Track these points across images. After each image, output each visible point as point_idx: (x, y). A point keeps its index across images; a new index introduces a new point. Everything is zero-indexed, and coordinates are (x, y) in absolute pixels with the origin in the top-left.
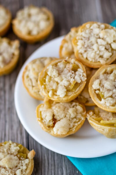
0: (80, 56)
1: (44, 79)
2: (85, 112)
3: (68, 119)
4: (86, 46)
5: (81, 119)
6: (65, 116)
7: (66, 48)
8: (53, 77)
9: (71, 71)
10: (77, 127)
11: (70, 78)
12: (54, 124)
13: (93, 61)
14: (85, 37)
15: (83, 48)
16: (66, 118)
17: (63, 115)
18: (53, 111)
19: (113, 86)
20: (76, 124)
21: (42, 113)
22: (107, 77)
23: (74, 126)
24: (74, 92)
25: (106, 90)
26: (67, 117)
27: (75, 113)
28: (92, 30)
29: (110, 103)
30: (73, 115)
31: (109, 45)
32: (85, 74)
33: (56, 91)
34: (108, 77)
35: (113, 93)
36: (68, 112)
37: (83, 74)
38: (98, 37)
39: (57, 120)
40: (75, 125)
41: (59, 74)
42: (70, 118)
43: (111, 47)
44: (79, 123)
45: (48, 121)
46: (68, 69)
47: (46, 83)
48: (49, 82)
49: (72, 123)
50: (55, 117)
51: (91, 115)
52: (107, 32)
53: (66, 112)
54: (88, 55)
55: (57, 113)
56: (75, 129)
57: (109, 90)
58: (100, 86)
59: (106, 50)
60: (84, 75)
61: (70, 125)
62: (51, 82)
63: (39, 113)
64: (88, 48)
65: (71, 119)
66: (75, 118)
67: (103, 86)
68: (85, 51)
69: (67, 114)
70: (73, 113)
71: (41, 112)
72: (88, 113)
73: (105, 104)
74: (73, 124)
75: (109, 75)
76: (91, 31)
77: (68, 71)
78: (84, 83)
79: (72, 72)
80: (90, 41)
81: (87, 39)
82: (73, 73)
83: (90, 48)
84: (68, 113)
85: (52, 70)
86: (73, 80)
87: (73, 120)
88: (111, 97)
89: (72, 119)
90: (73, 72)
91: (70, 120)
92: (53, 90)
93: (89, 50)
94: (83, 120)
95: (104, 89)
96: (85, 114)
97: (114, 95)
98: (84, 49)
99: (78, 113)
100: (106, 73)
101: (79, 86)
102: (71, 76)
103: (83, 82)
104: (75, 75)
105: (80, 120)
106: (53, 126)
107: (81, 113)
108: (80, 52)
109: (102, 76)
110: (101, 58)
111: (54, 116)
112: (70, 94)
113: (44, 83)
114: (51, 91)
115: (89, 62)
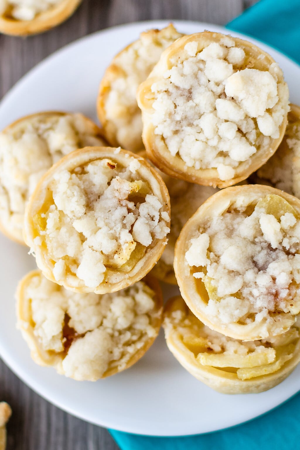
0: (159, 144)
1: (43, 215)
2: (160, 313)
3: (109, 334)
4: (178, 118)
5: (146, 334)
6: (101, 324)
7: (121, 94)
8: (70, 215)
9: (124, 203)
10: (132, 358)
11: (119, 225)
12: (67, 345)
13: (198, 166)
14: (177, 88)
15: (168, 121)
16: (101, 328)
17: (93, 322)
18: (66, 302)
19: (248, 259)
20: (131, 350)
21: (34, 305)
22: (232, 225)
23: (123, 355)
24: (127, 276)
25: (227, 271)
26: (105, 328)
27: (131, 316)
28: (203, 62)
29: (232, 315)
30: (123, 324)
31: (252, 122)
32: (166, 216)
33: (75, 262)
34: (236, 226)
35: (245, 285)
36: (110, 310)
37: (160, 215)
38: (219, 90)
39: (76, 334)
40: (128, 352)
41: (89, 206)
42: (113, 329)
43: (257, 127)
44: (139, 345)
45: (49, 337)
46: (117, 194)
47: (48, 232)
48: (58, 229)
49: (120, 346)
50: (71, 324)
51: (177, 321)
52: (247, 81)
53: (103, 312)
54: (183, 144)
55: (78, 313)
56: (128, 362)
57: (233, 273)
58: (208, 257)
59: (239, 135)
60: (163, 217)
61: (111, 352)
62: (63, 230)
63: (26, 304)
64: (184, 123)
65: (116, 334)
66: (130, 328)
67: (217, 259)
68: (176, 132)
69: (105, 317)
70: (125, 316)
71: (30, 301)
72: (169, 316)
73: (217, 317)
74: (122, 350)
75: (239, 219)
76: (201, 66)
77: (115, 201)
78: (162, 245)
79: (126, 206)
80: (191, 103)
81: (186, 94)
82: (129, 211)
83: (190, 125)
84: (109, 315)
85: (69, 192)
86: (130, 238)
87: (122, 337)
88: (238, 295)
89: (120, 333)
90: (131, 205)
91: (112, 336)
92: (66, 258)
93: (188, 129)
94: (151, 339)
95: (220, 268)
96: (160, 318)
97: (245, 291)
98: (173, 128)
99: (139, 312)
100: (231, 210)
101: (146, 252)
102: (125, 222)
103: (158, 240)
104: (137, 216)
105: (142, 335)
106: (64, 354)
107: (148, 315)
108: (158, 131)
109: (219, 221)
110: (221, 159)
111: (67, 318)
112: (115, 278)
113: (42, 233)
114: (61, 260)
115: (185, 169)
